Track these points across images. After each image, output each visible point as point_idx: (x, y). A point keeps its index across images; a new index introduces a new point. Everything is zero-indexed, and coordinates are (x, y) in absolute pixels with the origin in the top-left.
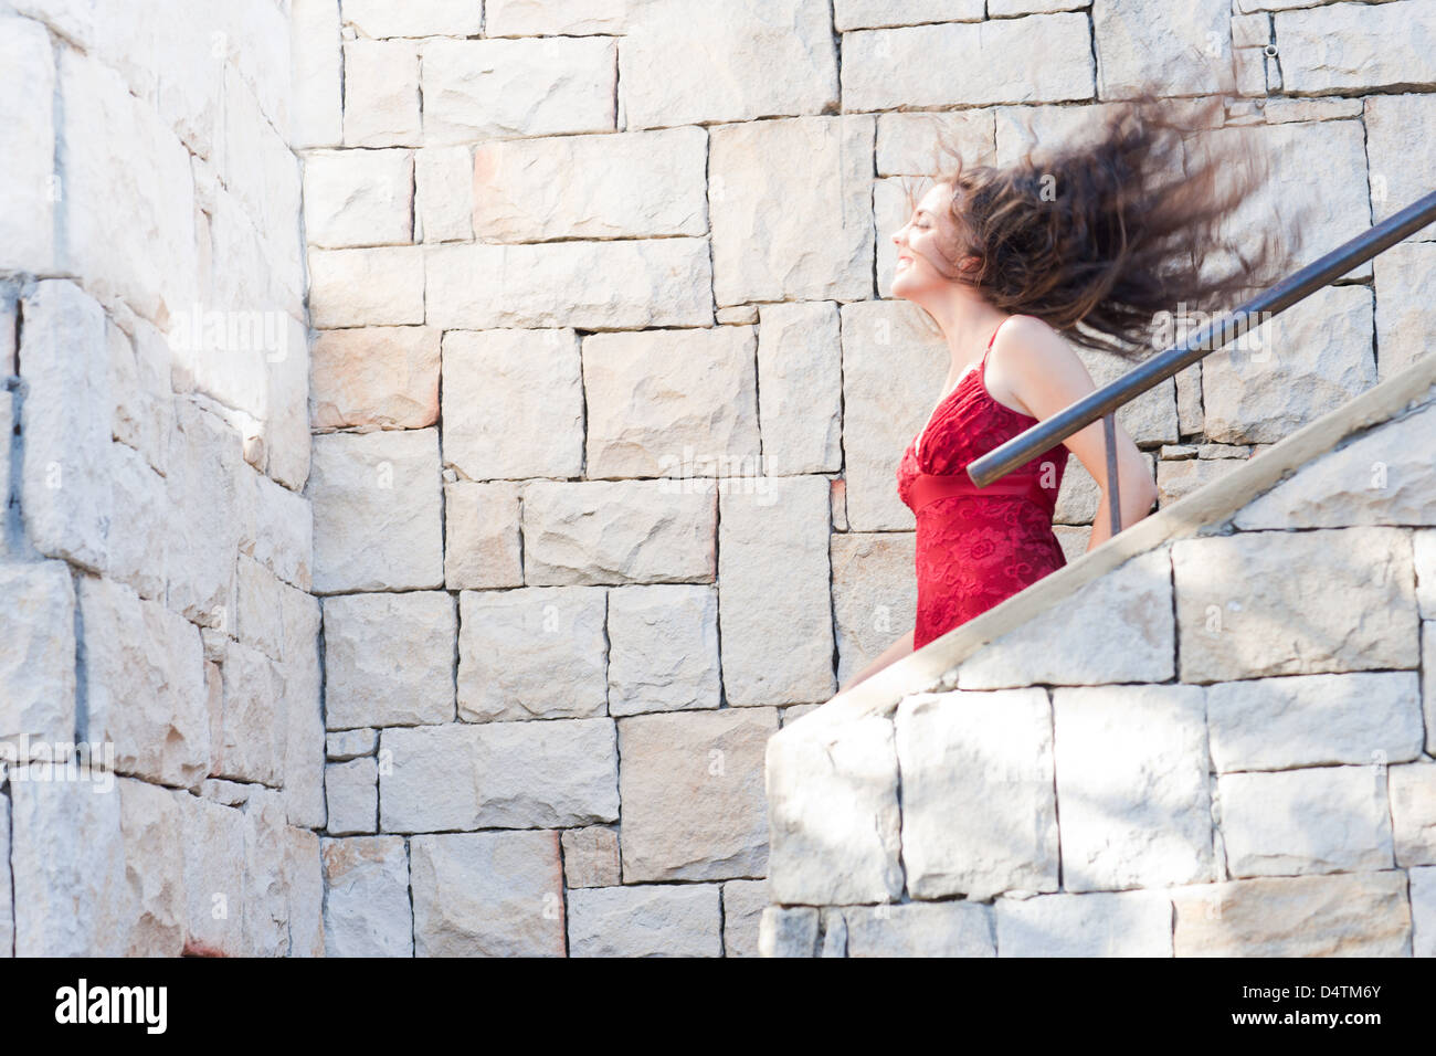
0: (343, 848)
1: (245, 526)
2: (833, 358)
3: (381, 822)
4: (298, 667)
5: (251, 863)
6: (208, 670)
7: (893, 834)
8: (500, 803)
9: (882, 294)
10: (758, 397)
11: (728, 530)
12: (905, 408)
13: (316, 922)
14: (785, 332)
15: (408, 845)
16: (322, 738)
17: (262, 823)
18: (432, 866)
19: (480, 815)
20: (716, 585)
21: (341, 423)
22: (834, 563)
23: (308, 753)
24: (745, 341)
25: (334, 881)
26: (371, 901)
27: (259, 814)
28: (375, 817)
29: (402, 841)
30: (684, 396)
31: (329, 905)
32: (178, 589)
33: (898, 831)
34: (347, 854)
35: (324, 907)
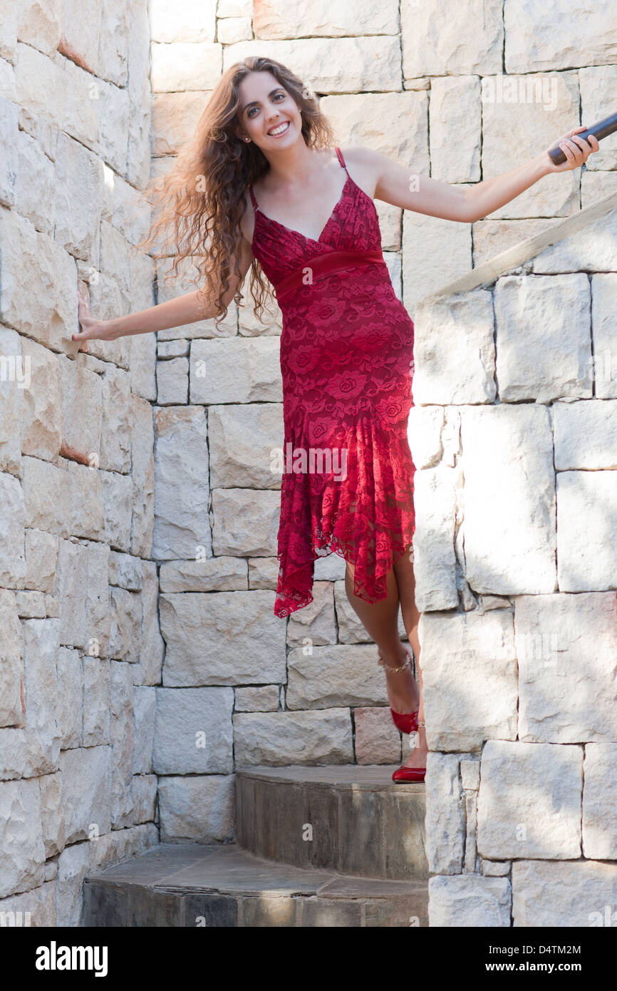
0: (167, 413)
1: (106, 203)
2: (476, 111)
3: (190, 397)
4: (139, 298)
5: (106, 409)
6: (80, 286)
7: (490, 361)
8: (264, 386)
9: (508, 71)
10: (429, 135)
11: (408, 218)
12: (521, 143)
13: (149, 455)
14: (446, 94)
15: (206, 412)
16: (155, 345)
17: (114, 387)
18: (221, 424)
19: (252, 393)
20: (401, 252)
21: (168, 151)
22: (474, 239)
23: (146, 353)
24: (421, 100)
25: (161, 433)
26: (183, 445)
27: (112, 381)
28: (187, 394)
29: (203, 409)
30: (382, 134)
31: (157, 447)
32: (61, 231)
33: (493, 360)
34: (169, 417)
35: (154, 449)
